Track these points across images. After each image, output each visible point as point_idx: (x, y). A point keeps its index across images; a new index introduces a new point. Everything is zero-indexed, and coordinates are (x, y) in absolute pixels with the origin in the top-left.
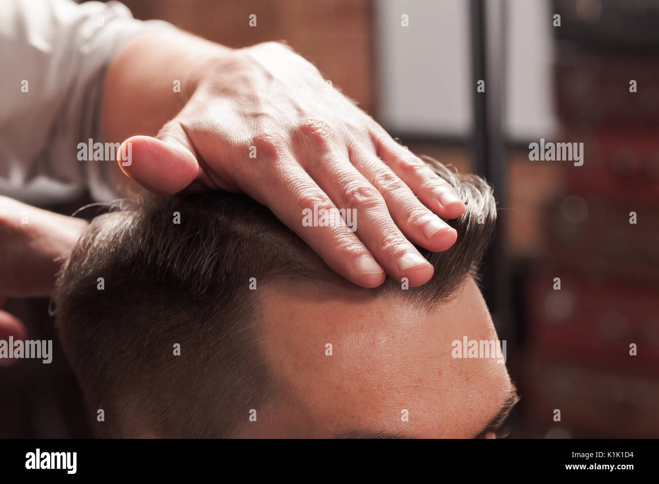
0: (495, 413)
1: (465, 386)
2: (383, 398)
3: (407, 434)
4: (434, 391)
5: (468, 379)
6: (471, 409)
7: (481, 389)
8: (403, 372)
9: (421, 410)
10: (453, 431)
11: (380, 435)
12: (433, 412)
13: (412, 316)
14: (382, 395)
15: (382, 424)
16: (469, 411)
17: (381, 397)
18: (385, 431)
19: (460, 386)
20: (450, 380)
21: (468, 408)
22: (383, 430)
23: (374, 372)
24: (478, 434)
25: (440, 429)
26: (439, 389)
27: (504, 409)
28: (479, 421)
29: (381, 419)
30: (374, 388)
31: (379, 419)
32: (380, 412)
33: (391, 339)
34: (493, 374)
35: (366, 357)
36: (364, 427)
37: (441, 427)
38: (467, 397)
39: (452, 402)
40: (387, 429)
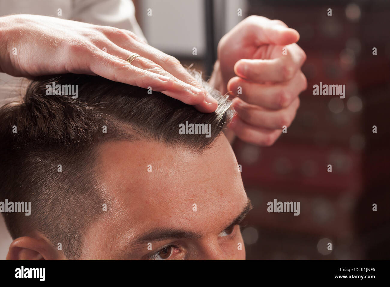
0: (237, 215)
1: (220, 198)
2: (173, 208)
3: (187, 229)
4: (202, 202)
5: (222, 194)
6: (224, 212)
7: (229, 200)
8: (184, 191)
9: (194, 214)
10: (213, 225)
11: (171, 230)
12: (201, 215)
13: (189, 157)
14: (172, 206)
15: (172, 224)
16: (223, 213)
17: (171, 207)
18: (174, 227)
19: (217, 199)
20: (211, 195)
21: (222, 212)
22: (173, 227)
23: (167, 191)
24: (227, 227)
25: (205, 224)
26: (205, 200)
27: (243, 213)
28: (228, 219)
29: (172, 221)
30: (167, 201)
31: (171, 221)
32: (171, 216)
33: (177, 171)
34: (237, 192)
35: (163, 183)
36: (161, 226)
37: (206, 223)
38: (221, 205)
39: (212, 208)
40: (175, 227)
